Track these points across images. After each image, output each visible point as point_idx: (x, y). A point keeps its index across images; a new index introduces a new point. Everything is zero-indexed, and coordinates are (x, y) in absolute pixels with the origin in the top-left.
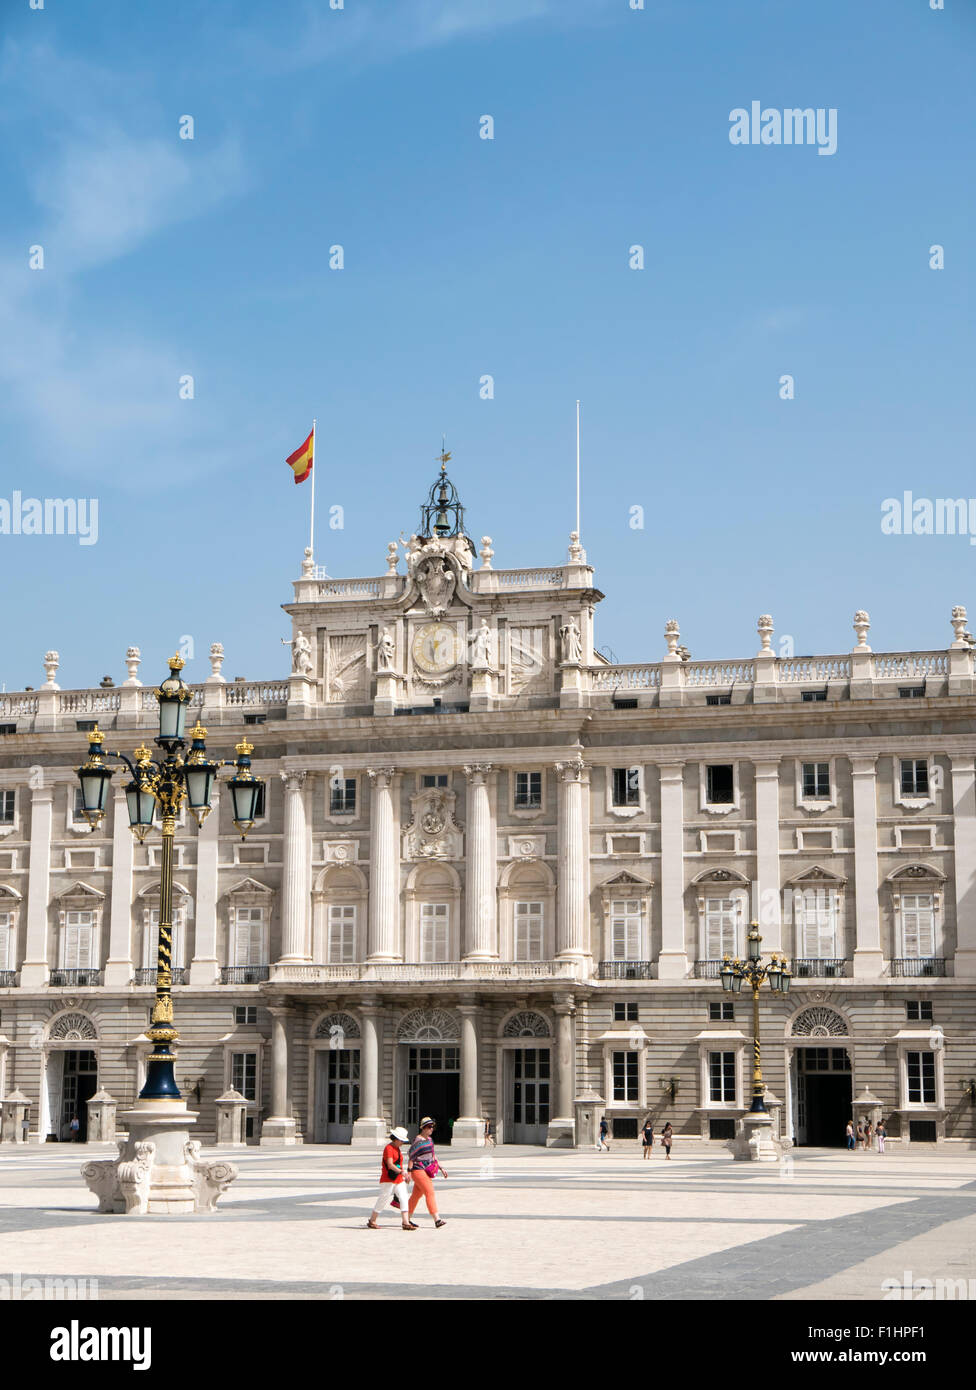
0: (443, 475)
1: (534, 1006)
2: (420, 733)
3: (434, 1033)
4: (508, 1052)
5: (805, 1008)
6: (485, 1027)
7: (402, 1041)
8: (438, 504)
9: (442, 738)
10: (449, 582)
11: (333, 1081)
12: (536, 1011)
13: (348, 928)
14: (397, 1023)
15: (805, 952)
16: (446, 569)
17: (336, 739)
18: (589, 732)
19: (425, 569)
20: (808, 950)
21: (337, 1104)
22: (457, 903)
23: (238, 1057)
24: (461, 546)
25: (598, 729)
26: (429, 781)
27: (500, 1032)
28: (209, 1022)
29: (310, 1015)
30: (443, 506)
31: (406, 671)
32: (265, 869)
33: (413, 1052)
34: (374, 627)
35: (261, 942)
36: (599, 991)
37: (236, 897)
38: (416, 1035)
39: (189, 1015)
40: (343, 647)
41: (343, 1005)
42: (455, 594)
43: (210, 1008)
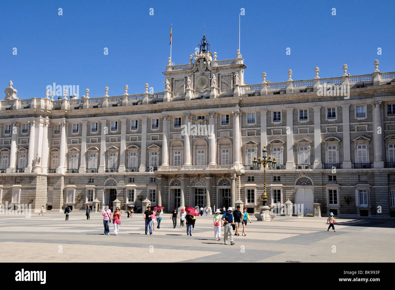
0: (204, 36)
1: (227, 177)
2: (197, 105)
3: (200, 185)
4: (220, 189)
5: (300, 177)
6: (213, 183)
7: (192, 186)
9: (203, 106)
10: (205, 64)
11: (176, 197)
12: (227, 178)
13: (179, 157)
14: (191, 182)
15: (300, 162)
16: (204, 61)
17: (176, 107)
18: (242, 103)
19: (199, 61)
20: (301, 162)
21: (177, 203)
22: (207, 150)
23: (151, 191)
24: (208, 55)
25: (244, 102)
26: (200, 118)
27: (218, 184)
29: (169, 180)
30: (204, 45)
31: (194, 89)
32: (158, 141)
33: (196, 190)
34: (186, 77)
35: (157, 161)
36: (244, 173)
37: (151, 149)
38: (196, 185)
39: (139, 180)
40: (178, 83)
41: (177, 177)
42: (207, 68)
43: (144, 178)
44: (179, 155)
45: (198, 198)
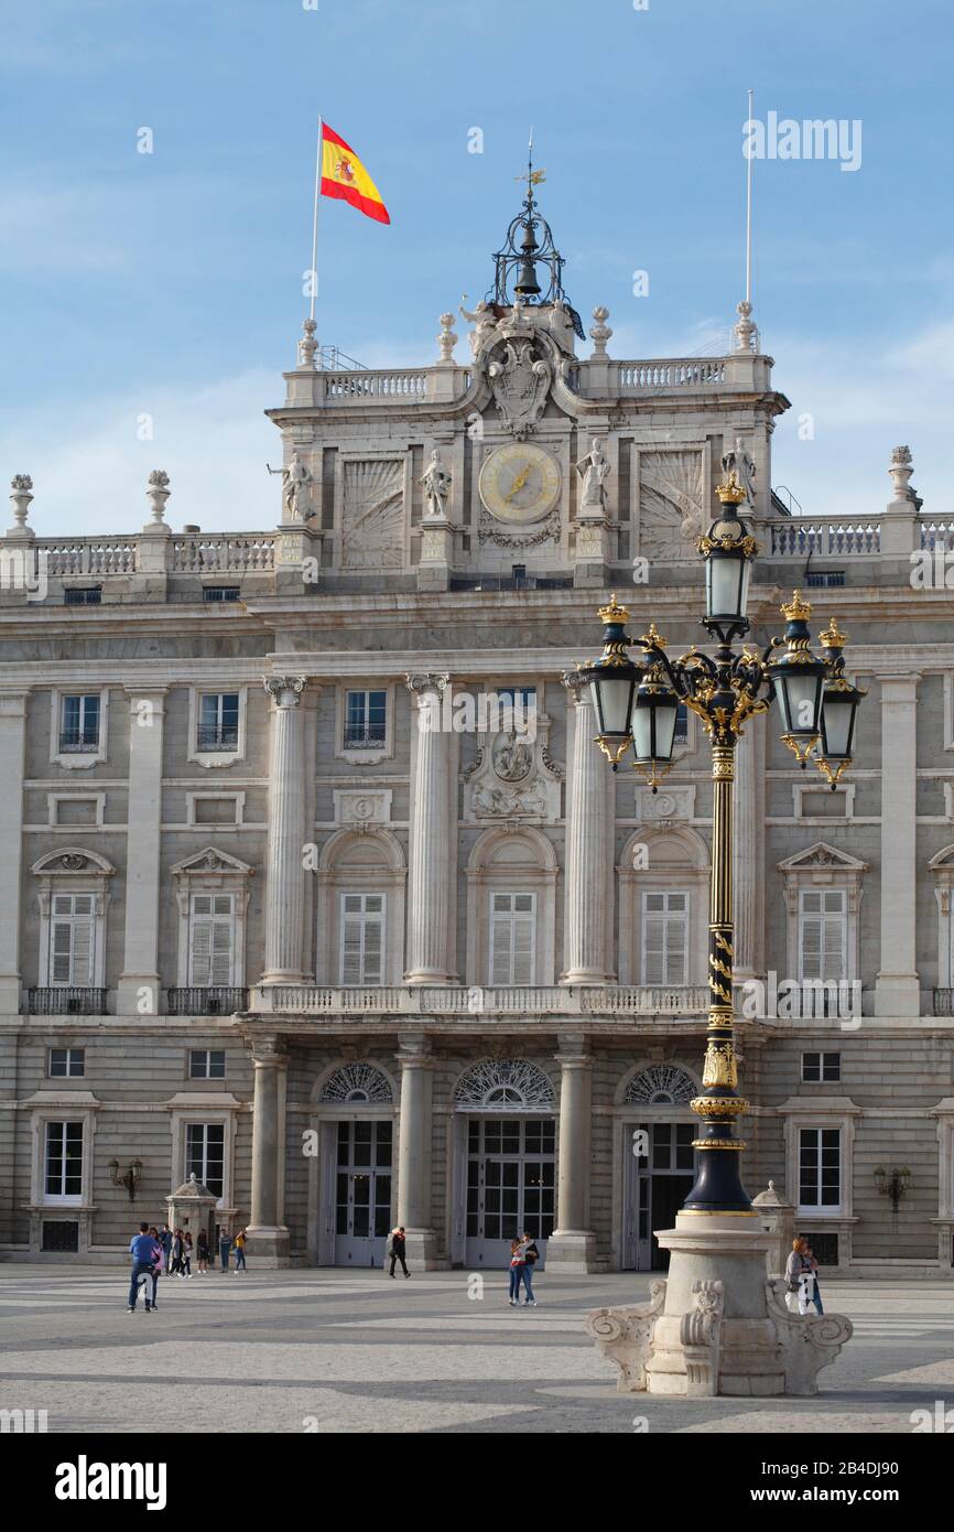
0: (530, 206)
1: (674, 1057)
2: (497, 620)
3: (513, 1097)
4: (630, 1128)
6: (600, 1088)
7: (461, 1108)
8: (521, 251)
9: (530, 628)
10: (539, 378)
11: (344, 1170)
12: (678, 1064)
13: (373, 928)
14: (455, 1080)
16: (535, 357)
19: (501, 356)
21: (351, 1207)
22: (551, 891)
23: (195, 1131)
27: (619, 1096)
28: (148, 1075)
29: (313, 1066)
30: (529, 253)
31: (468, 520)
32: (237, 832)
33: (474, 1127)
34: (415, 448)
35: (231, 949)
36: (779, 1033)
37: (191, 876)
38: (485, 1099)
39: (115, 1064)
40: (366, 481)
41: (367, 1051)
42: (549, 398)
43: (147, 1053)
44: (373, 917)
45: (482, 1175)
